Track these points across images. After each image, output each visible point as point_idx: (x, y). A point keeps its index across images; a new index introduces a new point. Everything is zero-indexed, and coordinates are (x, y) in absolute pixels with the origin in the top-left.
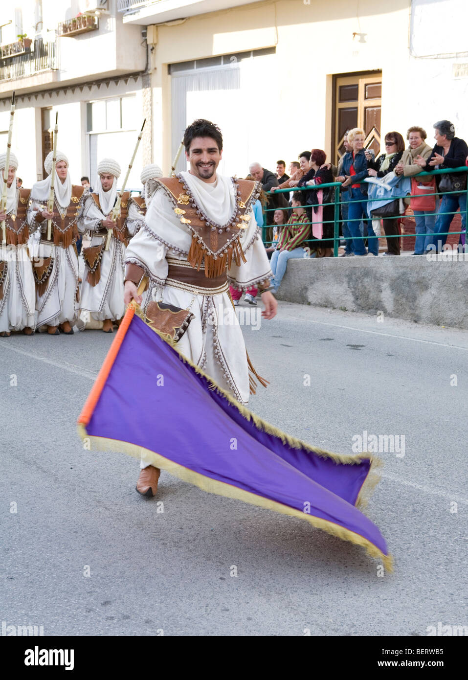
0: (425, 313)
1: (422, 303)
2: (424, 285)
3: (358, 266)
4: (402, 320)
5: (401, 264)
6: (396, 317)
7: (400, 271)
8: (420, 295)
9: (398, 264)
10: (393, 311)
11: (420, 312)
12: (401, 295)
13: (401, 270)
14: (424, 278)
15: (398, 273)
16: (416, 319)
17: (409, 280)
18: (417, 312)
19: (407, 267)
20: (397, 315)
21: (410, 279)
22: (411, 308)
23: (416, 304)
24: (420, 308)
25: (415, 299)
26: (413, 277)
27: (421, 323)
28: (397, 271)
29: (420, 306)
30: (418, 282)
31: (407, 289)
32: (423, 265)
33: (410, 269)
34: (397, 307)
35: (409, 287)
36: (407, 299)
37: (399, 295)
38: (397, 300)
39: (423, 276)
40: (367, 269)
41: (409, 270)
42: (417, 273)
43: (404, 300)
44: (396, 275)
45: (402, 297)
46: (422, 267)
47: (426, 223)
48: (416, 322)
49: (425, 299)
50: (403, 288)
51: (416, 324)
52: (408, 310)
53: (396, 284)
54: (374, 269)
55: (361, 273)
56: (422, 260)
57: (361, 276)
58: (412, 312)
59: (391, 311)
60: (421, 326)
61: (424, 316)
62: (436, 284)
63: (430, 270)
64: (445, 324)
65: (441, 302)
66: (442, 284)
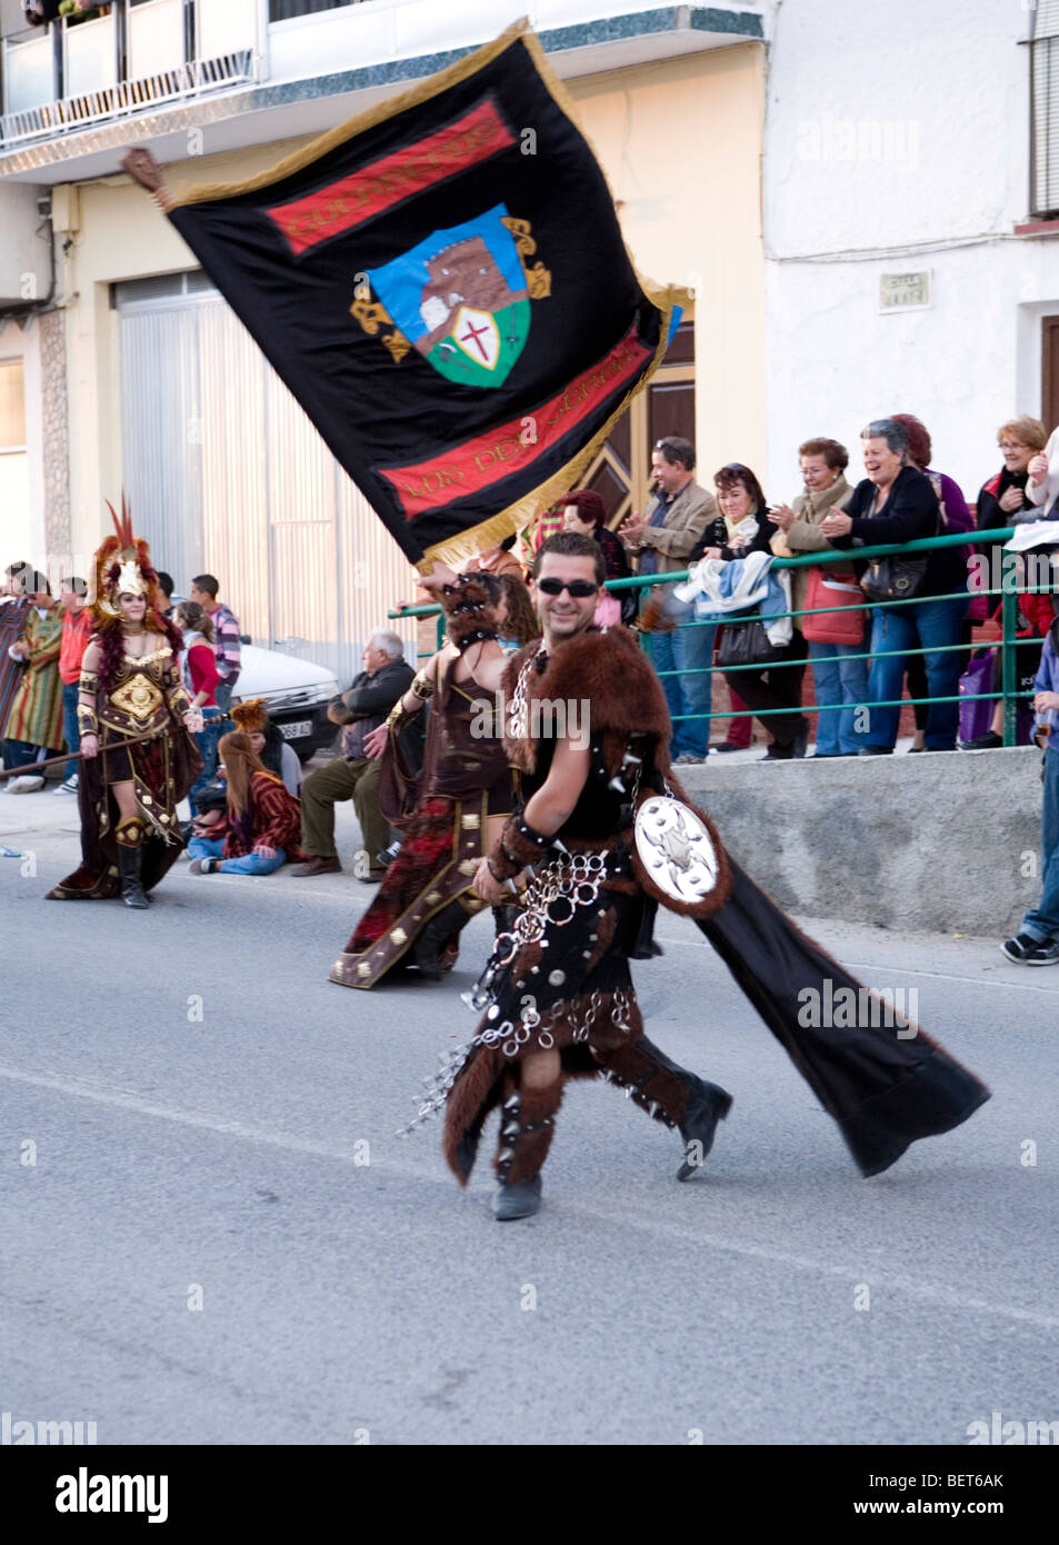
0: (906, 904)
1: (895, 877)
2: (897, 832)
3: (712, 788)
4: (841, 923)
5: (834, 781)
6: (826, 916)
7: (831, 797)
8: (887, 857)
9: (824, 779)
10: (817, 899)
11: (892, 901)
12: (835, 859)
13: (834, 796)
14: (897, 813)
15: (824, 803)
16: (881, 918)
17: (856, 820)
18: (883, 901)
19: (851, 787)
20: (827, 909)
21: (859, 816)
22: (864, 892)
23: (878, 881)
24: (893, 890)
25: (875, 866)
26: (866, 812)
27: (896, 928)
28: (822, 798)
29: (892, 886)
30: (883, 825)
31: (854, 842)
32: (893, 780)
33: (860, 791)
34: (824, 889)
35: (858, 836)
36: (853, 866)
37: (830, 858)
38: (825, 872)
39: (894, 807)
40: (738, 794)
41: (854, 793)
42: (877, 800)
43: (845, 871)
44: (819, 807)
45: (841, 863)
46: (892, 786)
47: (843, 677)
48: (882, 926)
49: (904, 868)
50: (842, 840)
51: (882, 934)
52: (858, 897)
53: (820, 831)
54: (759, 794)
55: (722, 805)
56: (889, 767)
57: (721, 813)
58: (868, 900)
59: (809, 901)
60: (898, 935)
61: (902, 909)
62: (933, 828)
63: (913, 792)
64: (961, 928)
65: (947, 873)
66: (950, 828)
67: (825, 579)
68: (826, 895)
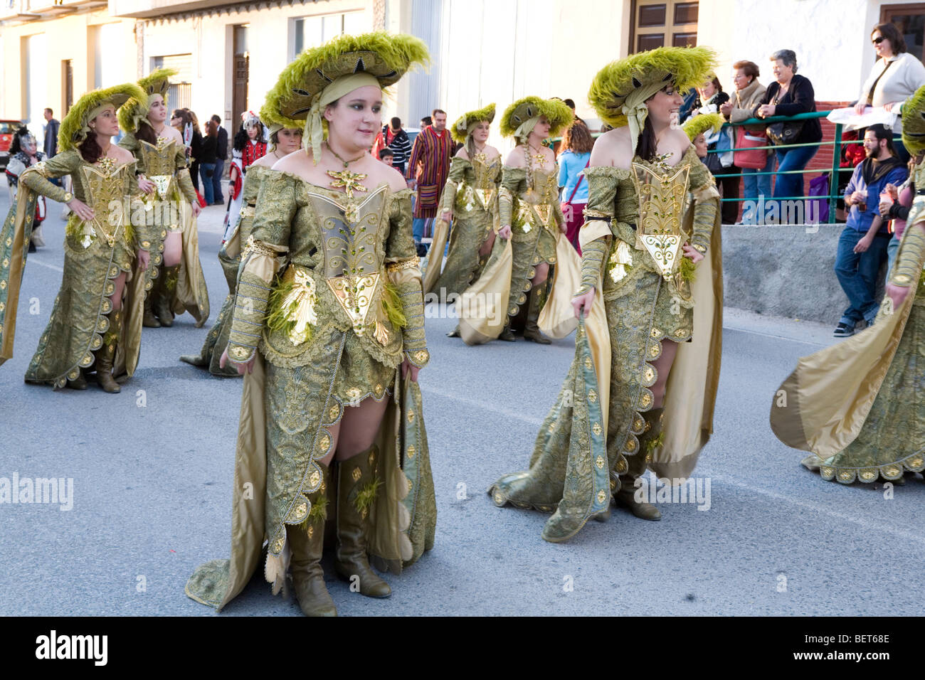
0: (772, 302)
1: (767, 288)
2: (771, 265)
4: (738, 310)
5: (741, 237)
6: (732, 306)
7: (738, 245)
8: (765, 278)
9: (735, 236)
11: (766, 300)
12: (738, 277)
13: (740, 245)
14: (771, 255)
15: (735, 248)
16: (759, 308)
17: (750, 258)
18: (760, 300)
19: (748, 241)
20: (732, 303)
21: (752, 255)
22: (751, 295)
23: (759, 289)
24: (765, 294)
25: (758, 281)
26: (756, 254)
27: (766, 314)
28: (733, 246)
29: (765, 292)
30: (763, 261)
31: (747, 268)
32: (770, 238)
33: (753, 243)
34: (732, 292)
35: (750, 266)
36: (747, 281)
37: (736, 277)
38: (733, 283)
39: (769, 252)
41: (750, 244)
42: (761, 248)
43: (743, 284)
44: (732, 250)
45: (740, 279)
46: (769, 241)
47: (758, 185)
48: (758, 312)
49: (773, 283)
50: (742, 268)
51: (758, 316)
52: (748, 297)
53: (732, 262)
56: (769, 231)
58: (753, 299)
60: (766, 318)
61: (770, 305)
62: (789, 264)
63: (780, 245)
64: (800, 316)
65: (794, 287)
66: (797, 264)
67: (746, 134)
68: (732, 296)
